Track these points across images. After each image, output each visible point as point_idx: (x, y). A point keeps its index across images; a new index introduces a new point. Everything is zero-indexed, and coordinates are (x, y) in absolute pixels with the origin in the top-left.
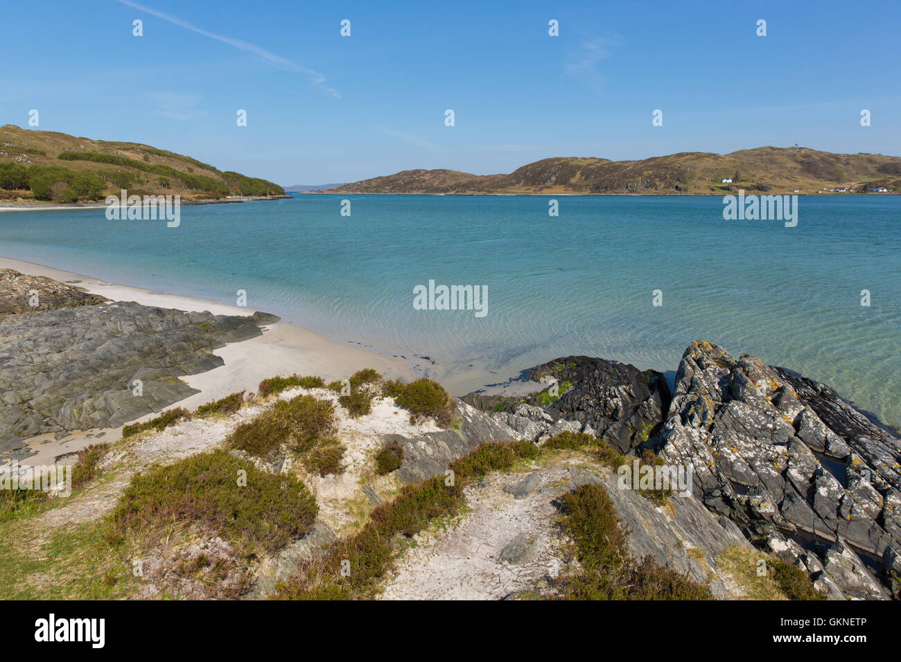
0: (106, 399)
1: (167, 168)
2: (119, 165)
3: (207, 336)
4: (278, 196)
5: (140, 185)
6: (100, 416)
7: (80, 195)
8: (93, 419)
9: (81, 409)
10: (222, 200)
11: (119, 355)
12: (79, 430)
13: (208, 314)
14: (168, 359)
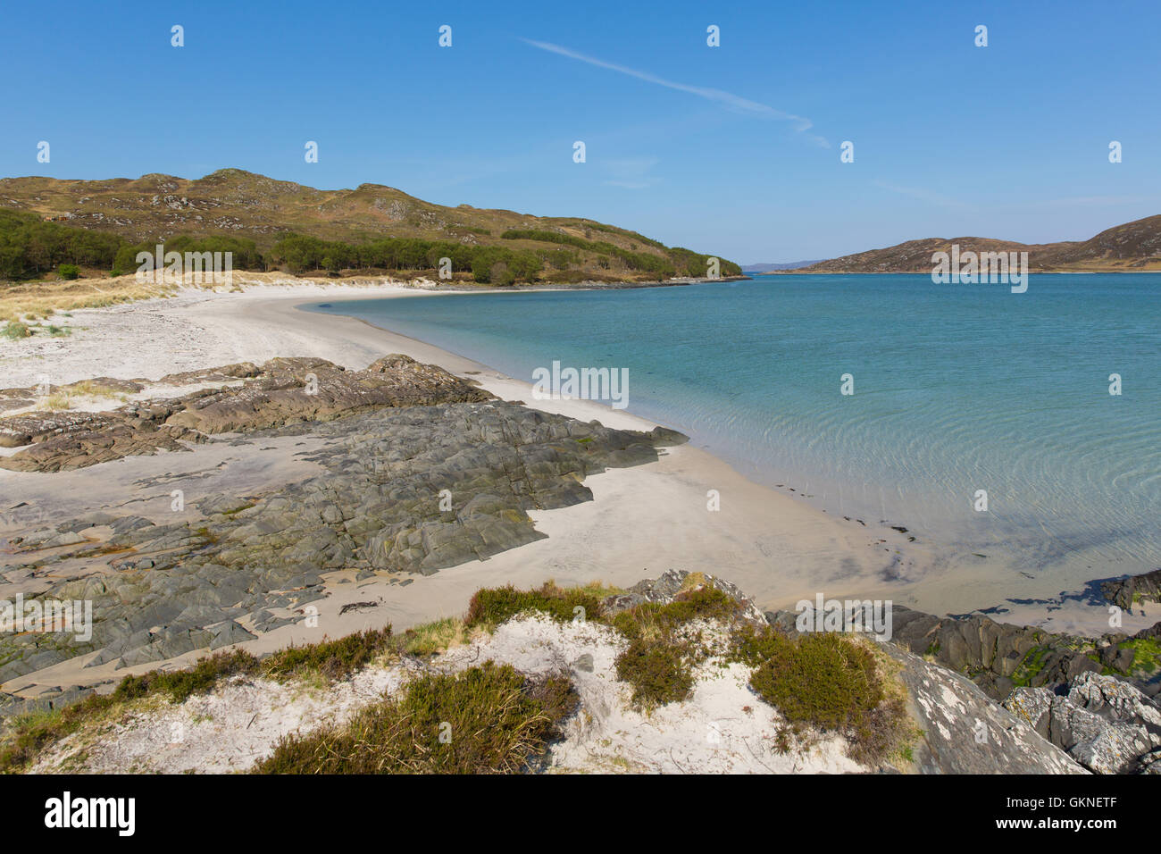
0: (422, 533)
1: (608, 245)
2: (558, 243)
3: (585, 455)
4: (733, 277)
5: (577, 265)
6: (412, 555)
7: (516, 276)
8: (403, 558)
9: (392, 542)
10: (665, 282)
11: (467, 471)
12: (386, 571)
13: (597, 424)
14: (521, 484)
